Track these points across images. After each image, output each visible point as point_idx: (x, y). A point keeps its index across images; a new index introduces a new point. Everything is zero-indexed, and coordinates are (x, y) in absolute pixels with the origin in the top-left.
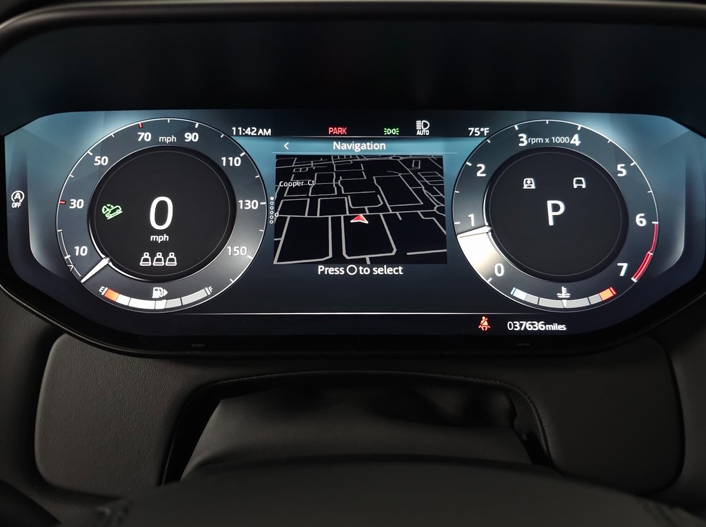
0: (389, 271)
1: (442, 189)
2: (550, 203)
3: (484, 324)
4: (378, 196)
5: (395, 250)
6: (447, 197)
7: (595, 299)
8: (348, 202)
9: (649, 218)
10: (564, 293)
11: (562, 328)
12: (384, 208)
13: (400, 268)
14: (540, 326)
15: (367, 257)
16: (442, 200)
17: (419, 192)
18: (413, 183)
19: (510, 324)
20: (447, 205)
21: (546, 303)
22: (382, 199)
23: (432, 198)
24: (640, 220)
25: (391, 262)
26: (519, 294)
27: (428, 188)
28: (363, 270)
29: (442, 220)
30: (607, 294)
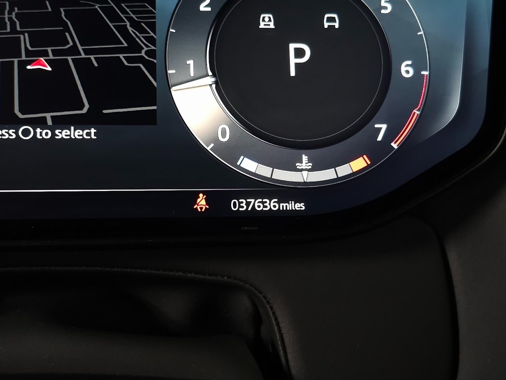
0: (77, 134)
1: (153, 27)
2: (292, 47)
3: (202, 202)
4: (67, 34)
5: (87, 106)
6: (159, 36)
7: (344, 170)
8: (25, 41)
9: (417, 68)
10: (305, 162)
11: (300, 206)
12: (74, 51)
13: (93, 131)
14: (272, 205)
15: (48, 116)
16: (152, 41)
17: (123, 30)
18: (115, 18)
19: (235, 203)
20: (159, 48)
21: (282, 175)
22: (72, 38)
23: (140, 38)
24: (406, 70)
25: (80, 122)
26: (248, 165)
27: (135, 25)
28: (41, 133)
29: (152, 68)
30: (359, 164)
